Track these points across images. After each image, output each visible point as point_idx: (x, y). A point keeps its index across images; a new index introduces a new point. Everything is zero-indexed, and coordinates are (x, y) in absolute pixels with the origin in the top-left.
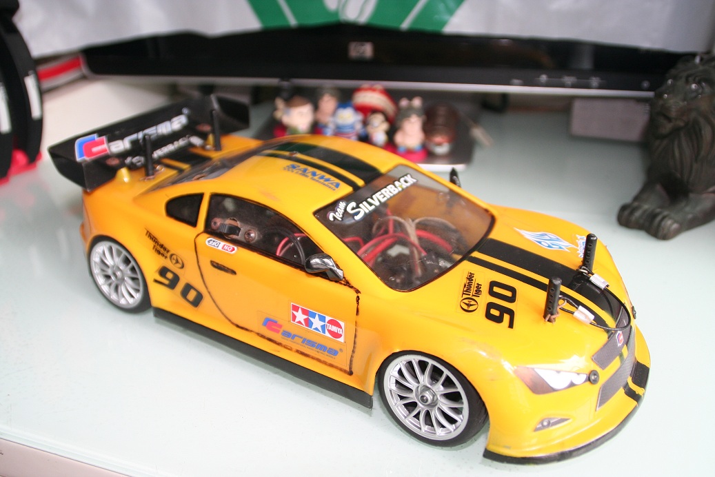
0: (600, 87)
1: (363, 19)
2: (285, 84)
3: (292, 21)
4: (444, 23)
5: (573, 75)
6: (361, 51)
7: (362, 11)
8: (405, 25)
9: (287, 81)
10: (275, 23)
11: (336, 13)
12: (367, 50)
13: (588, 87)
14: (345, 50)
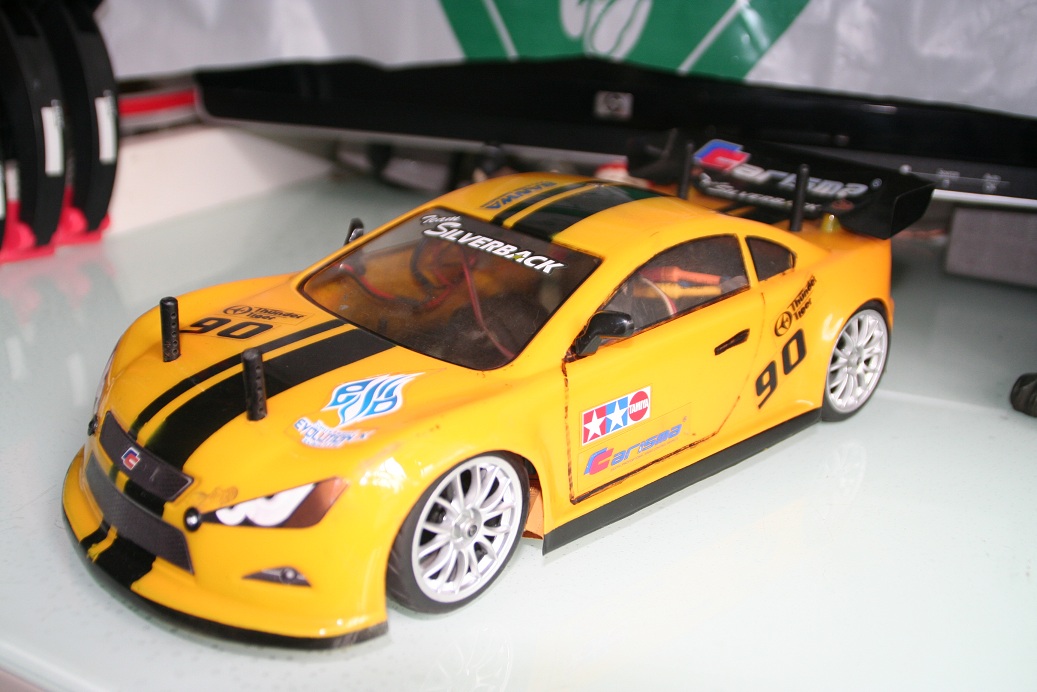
0: (998, 192)
1: (620, 55)
2: (492, 149)
3: (511, 52)
4: (748, 67)
5: (955, 170)
6: (614, 106)
7: (619, 42)
8: (685, 68)
9: (497, 145)
10: (485, 54)
11: (579, 42)
12: (624, 104)
13: (980, 190)
14: (590, 104)
